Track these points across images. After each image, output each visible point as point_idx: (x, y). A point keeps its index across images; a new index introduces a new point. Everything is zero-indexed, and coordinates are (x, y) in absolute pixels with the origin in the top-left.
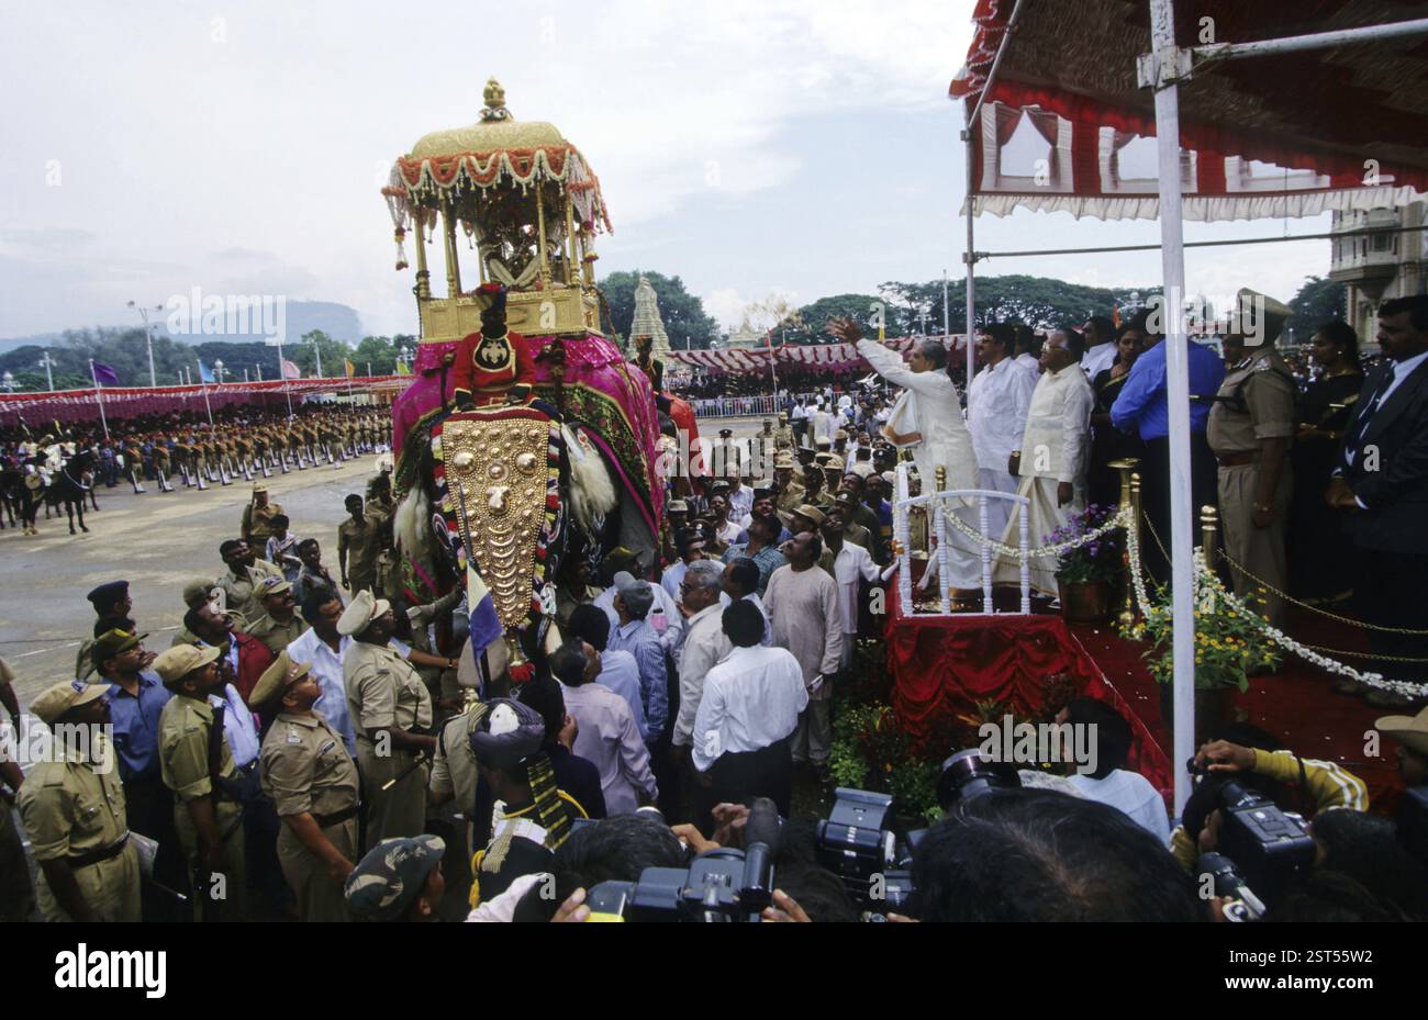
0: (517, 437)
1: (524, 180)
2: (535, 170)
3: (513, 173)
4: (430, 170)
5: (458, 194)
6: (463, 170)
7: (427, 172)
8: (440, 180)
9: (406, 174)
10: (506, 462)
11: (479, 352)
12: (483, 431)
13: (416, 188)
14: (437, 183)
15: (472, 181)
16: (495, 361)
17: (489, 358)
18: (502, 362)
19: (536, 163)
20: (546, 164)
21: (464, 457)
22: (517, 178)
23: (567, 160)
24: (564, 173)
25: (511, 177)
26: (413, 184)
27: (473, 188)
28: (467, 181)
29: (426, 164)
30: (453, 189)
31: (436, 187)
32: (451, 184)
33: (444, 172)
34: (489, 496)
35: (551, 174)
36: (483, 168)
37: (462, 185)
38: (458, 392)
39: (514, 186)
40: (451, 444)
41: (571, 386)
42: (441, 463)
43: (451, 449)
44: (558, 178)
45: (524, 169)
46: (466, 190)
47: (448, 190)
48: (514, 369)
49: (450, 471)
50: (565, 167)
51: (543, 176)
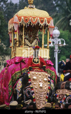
0: (44, 75)
1: (42, 24)
2: (44, 22)
3: (40, 22)
4: (23, 19)
5: (28, 25)
6: (30, 20)
7: (23, 20)
8: (25, 22)
9: (19, 19)
10: (42, 79)
11: (34, 60)
12: (38, 73)
13: (20, 23)
14: (24, 22)
15: (31, 23)
16: (36, 62)
17: (35, 61)
18: (38, 62)
19: (45, 21)
20: (46, 21)
21: (35, 78)
22: (40, 23)
23: (51, 21)
24: (50, 24)
25: (39, 23)
26: (20, 22)
27: (31, 24)
28: (30, 23)
29: (22, 18)
30: (27, 24)
31: (24, 23)
32: (27, 23)
33: (26, 20)
34: (39, 85)
35: (47, 24)
36: (34, 20)
37: (29, 23)
38: (30, 67)
39: (39, 25)
40: (32, 75)
41: (47, 69)
42: (30, 78)
43: (32, 76)
44: (48, 25)
45: (42, 22)
46: (30, 25)
47: (26, 24)
48: (40, 64)
49: (32, 80)
50: (50, 23)
51: (46, 24)
